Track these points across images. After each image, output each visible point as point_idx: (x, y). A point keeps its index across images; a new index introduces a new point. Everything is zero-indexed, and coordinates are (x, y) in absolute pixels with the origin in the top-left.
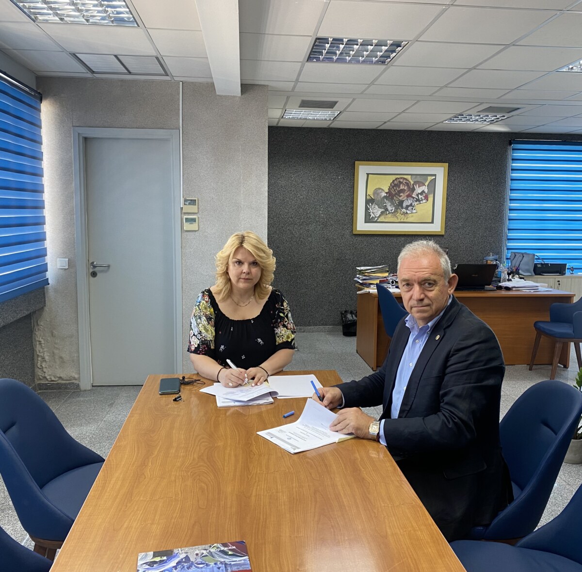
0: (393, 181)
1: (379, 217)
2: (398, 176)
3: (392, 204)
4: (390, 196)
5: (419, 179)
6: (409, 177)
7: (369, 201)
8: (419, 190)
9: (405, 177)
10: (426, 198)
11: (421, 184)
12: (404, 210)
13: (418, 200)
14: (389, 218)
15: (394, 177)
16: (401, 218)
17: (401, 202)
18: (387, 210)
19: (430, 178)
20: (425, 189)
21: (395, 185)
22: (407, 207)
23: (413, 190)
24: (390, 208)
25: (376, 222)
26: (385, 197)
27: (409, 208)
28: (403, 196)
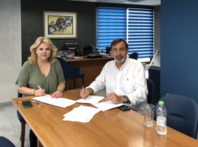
0: (58, 19)
1: (53, 32)
2: (60, 17)
3: (58, 27)
4: (57, 24)
5: (67, 18)
6: (63, 17)
7: (49, 26)
8: (67, 22)
9: (62, 17)
10: (70, 25)
11: (68, 20)
12: (62, 30)
13: (67, 26)
14: (57, 32)
15: (58, 17)
16: (61, 32)
17: (61, 27)
18: (56, 29)
19: (71, 18)
20: (69, 22)
21: (59, 20)
22: (63, 29)
23: (65, 22)
24: (57, 29)
25: (52, 34)
26: (55, 25)
27: (64, 29)
28: (62, 24)
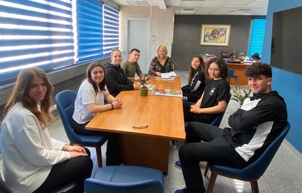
1: (208, 40)
2: (215, 29)
4: (212, 34)
5: (221, 29)
6: (218, 29)
7: (205, 36)
8: (221, 33)
10: (223, 35)
11: (222, 31)
12: (216, 39)
13: (221, 36)
14: (211, 41)
15: (213, 29)
16: (215, 41)
17: (215, 36)
19: (225, 29)
20: (223, 32)
21: (213, 31)
23: (219, 33)
24: (211, 38)
25: (207, 42)
26: (210, 35)
27: (218, 38)
28: (216, 35)
